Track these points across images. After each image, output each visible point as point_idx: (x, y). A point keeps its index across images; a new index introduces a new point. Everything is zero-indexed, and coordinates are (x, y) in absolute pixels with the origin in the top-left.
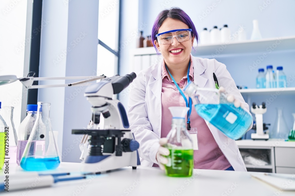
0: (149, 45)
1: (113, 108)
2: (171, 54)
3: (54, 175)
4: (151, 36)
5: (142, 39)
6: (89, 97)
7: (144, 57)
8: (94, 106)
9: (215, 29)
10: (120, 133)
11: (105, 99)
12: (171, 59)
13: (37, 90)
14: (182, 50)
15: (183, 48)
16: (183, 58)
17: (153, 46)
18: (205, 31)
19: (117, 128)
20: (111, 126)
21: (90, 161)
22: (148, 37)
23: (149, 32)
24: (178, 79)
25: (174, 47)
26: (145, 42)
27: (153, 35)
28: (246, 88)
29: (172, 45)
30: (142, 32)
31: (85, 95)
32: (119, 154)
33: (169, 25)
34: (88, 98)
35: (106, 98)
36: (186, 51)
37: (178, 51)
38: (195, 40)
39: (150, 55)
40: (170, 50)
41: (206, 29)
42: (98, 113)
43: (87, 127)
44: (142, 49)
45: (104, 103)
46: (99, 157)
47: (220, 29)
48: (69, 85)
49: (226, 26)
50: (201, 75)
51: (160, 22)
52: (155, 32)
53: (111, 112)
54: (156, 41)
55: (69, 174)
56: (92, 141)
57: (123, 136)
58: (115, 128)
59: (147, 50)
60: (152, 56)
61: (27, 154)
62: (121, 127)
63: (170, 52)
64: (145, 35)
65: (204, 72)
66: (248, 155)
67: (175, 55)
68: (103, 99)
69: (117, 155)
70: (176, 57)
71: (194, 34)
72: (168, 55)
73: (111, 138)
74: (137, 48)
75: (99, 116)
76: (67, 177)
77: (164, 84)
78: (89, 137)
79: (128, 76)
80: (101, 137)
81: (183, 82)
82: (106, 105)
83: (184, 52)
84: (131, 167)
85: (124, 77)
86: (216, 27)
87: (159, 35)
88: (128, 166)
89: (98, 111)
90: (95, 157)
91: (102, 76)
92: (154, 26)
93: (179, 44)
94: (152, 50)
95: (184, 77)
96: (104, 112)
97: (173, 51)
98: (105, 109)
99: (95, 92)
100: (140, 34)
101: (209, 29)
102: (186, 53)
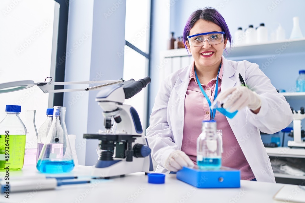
0: (180, 46)
1: (125, 113)
2: (201, 57)
3: (57, 179)
4: (182, 37)
5: (173, 41)
6: (100, 101)
7: (175, 59)
8: (105, 111)
9: (251, 29)
10: (131, 138)
11: (116, 104)
12: (202, 61)
13: (62, 94)
14: (213, 52)
15: (214, 51)
16: (214, 61)
17: (184, 47)
18: (240, 31)
19: (129, 133)
20: (123, 130)
21: (100, 166)
22: (179, 38)
23: (180, 33)
24: (206, 80)
25: (205, 50)
26: (176, 43)
27: (184, 36)
28: (284, 91)
29: (203, 47)
30: (173, 34)
31: (97, 100)
32: (129, 160)
33: (201, 27)
34: (99, 103)
35: (116, 102)
36: (217, 54)
37: (208, 54)
38: (228, 42)
39: (181, 57)
40: (201, 52)
41: (240, 29)
42: (109, 118)
43: (98, 132)
44: (172, 51)
45: (115, 108)
46: (109, 162)
47: (256, 28)
48: (86, 90)
49: (263, 25)
50: (230, 78)
51: (192, 24)
52: (187, 33)
53: (122, 117)
54: (187, 41)
55: (76, 178)
56: (102, 146)
57: (134, 142)
58: (126, 133)
59: (177, 52)
60: (183, 58)
61: (43, 157)
62: (134, 132)
63: (201, 54)
64: (176, 37)
65: (234, 75)
66: (284, 164)
67: (205, 58)
68: (114, 104)
69: (127, 160)
70: (207, 59)
71: (227, 36)
72: (199, 56)
73: (122, 143)
74: (168, 49)
75: (110, 121)
76: (75, 180)
77: (189, 87)
78: (99, 142)
79: (141, 81)
80: (110, 142)
81: (211, 83)
82: (117, 109)
83: (216, 55)
84: (144, 173)
85: (137, 82)
86: (251, 26)
87: (190, 37)
88: (141, 172)
89: (109, 116)
90: (105, 162)
91: (121, 80)
92: (186, 27)
93: (211, 46)
94: (183, 52)
95: (213, 79)
96: (115, 117)
97: (204, 54)
98: (117, 114)
99: (105, 97)
100: (171, 35)
101: (243, 28)
102: (217, 56)
